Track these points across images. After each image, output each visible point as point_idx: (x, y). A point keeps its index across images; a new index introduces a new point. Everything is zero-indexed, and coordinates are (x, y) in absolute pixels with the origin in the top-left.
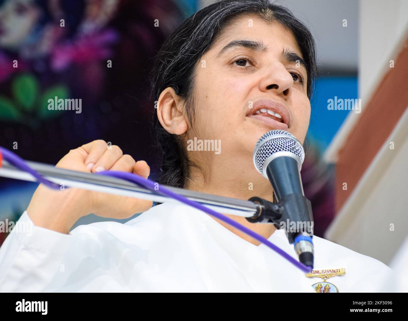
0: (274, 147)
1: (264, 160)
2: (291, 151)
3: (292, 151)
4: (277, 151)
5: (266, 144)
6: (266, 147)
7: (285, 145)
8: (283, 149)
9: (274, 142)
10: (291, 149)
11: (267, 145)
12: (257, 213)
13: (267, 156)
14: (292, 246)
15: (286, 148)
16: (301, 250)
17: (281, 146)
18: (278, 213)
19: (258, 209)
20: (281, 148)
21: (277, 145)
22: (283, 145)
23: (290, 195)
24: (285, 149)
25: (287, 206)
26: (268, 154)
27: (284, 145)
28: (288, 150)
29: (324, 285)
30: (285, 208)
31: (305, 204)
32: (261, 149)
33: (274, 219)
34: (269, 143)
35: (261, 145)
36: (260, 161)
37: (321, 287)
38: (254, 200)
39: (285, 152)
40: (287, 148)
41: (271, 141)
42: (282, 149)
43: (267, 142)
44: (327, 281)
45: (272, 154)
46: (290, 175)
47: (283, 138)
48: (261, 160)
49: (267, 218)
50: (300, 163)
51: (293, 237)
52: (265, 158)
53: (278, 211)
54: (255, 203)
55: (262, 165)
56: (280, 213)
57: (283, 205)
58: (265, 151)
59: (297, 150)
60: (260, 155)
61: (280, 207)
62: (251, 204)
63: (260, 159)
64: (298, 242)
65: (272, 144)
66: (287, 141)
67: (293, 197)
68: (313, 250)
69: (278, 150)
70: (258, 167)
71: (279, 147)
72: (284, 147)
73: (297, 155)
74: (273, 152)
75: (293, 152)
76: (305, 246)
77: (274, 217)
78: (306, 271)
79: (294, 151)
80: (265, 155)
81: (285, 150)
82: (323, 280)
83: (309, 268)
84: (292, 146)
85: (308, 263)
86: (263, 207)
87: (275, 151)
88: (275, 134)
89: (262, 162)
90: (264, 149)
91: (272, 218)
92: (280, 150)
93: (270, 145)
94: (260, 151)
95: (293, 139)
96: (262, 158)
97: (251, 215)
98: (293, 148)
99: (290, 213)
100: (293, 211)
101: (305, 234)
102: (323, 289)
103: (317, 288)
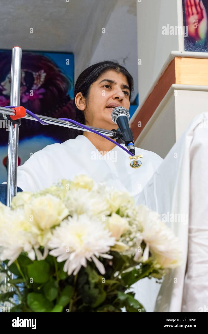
3: (125, 114)
4: (120, 114)
5: (116, 112)
14: (127, 147)
18: (121, 135)
19: (115, 134)
21: (120, 112)
23: (125, 129)
25: (125, 133)
26: (117, 115)
29: (136, 161)
30: (124, 134)
37: (135, 162)
38: (113, 130)
41: (118, 110)
44: (137, 159)
46: (125, 122)
47: (122, 109)
48: (114, 117)
49: (118, 137)
51: (127, 144)
53: (122, 134)
55: (115, 119)
56: (123, 135)
57: (123, 133)
59: (127, 113)
61: (122, 133)
62: (113, 132)
64: (129, 146)
65: (118, 112)
67: (127, 130)
72: (122, 112)
73: (127, 115)
76: (131, 147)
82: (135, 160)
83: (133, 154)
84: (125, 112)
91: (120, 137)
97: (112, 136)
99: (126, 135)
100: (127, 135)
101: (131, 143)
102: (136, 162)
103: (134, 162)
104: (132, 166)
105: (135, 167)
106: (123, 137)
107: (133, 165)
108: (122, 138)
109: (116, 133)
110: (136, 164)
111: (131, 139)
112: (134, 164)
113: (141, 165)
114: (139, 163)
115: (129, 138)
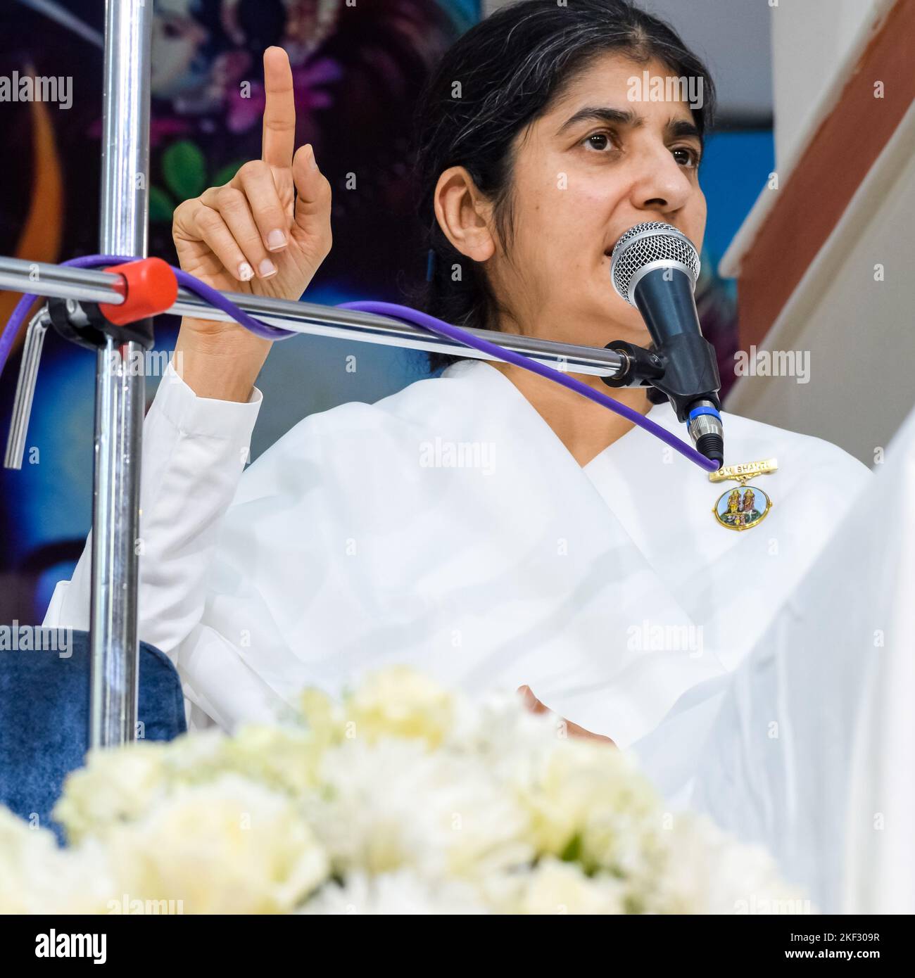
0: (647, 253)
1: (629, 276)
2: (676, 259)
3: (679, 258)
4: (652, 259)
5: (632, 248)
6: (632, 253)
7: (666, 247)
8: (663, 256)
9: (646, 244)
10: (676, 254)
11: (634, 249)
12: (622, 369)
13: (634, 269)
15: (668, 254)
16: (699, 431)
17: (660, 250)
18: (656, 367)
19: (623, 361)
20: (659, 253)
21: (652, 249)
22: (662, 249)
23: (677, 337)
24: (666, 255)
25: (674, 355)
26: (637, 265)
27: (664, 248)
28: (672, 257)
29: (742, 492)
30: (670, 358)
31: (705, 350)
32: (625, 257)
33: (652, 379)
34: (638, 245)
35: (624, 250)
36: (622, 278)
37: (739, 496)
38: (616, 346)
39: (667, 260)
40: (671, 254)
41: (641, 242)
42: (660, 256)
43: (633, 245)
44: (747, 484)
45: (643, 264)
46: (677, 302)
47: (662, 235)
48: (624, 276)
49: (639, 378)
50: (693, 278)
51: (686, 410)
52: (632, 273)
53: (658, 364)
54: (618, 353)
55: (627, 284)
56: (663, 368)
57: (667, 354)
58: (632, 260)
59: (687, 256)
60: (622, 267)
61: (661, 357)
62: (611, 353)
63: (622, 275)
64: (695, 418)
65: (644, 247)
66: (669, 241)
67: (685, 337)
68: (721, 431)
69: (654, 258)
70: (618, 289)
71: (655, 251)
72: (664, 252)
73: (687, 264)
74: (646, 261)
75: (680, 261)
76: (707, 425)
77: (652, 376)
78: (711, 468)
79: (682, 259)
80: (632, 266)
81: (667, 258)
82: (740, 484)
83: (716, 463)
84: (679, 250)
85: (714, 454)
86: (633, 358)
87: (649, 260)
88: (648, 229)
89: (627, 279)
90: (629, 256)
91: (648, 377)
92: (658, 258)
93: (639, 249)
94: (623, 261)
95: (679, 237)
96: (627, 273)
97: (610, 372)
98: (680, 253)
99: (679, 368)
100: (684, 364)
101: (707, 404)
102: (742, 499)
103: (731, 498)
104: (727, 519)
105: (737, 522)
106: (664, 378)
107: (729, 511)
108: (661, 382)
109: (631, 361)
110: (741, 506)
111: (702, 383)
112: (734, 509)
113: (766, 513)
114: (759, 505)
115: (696, 381)
